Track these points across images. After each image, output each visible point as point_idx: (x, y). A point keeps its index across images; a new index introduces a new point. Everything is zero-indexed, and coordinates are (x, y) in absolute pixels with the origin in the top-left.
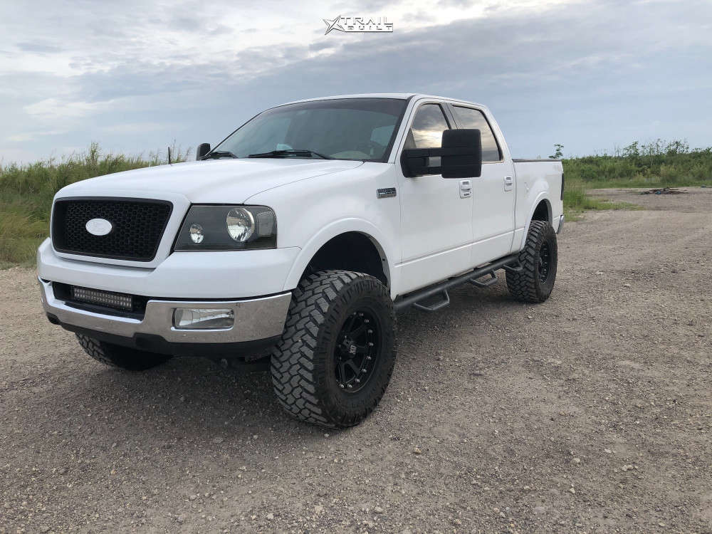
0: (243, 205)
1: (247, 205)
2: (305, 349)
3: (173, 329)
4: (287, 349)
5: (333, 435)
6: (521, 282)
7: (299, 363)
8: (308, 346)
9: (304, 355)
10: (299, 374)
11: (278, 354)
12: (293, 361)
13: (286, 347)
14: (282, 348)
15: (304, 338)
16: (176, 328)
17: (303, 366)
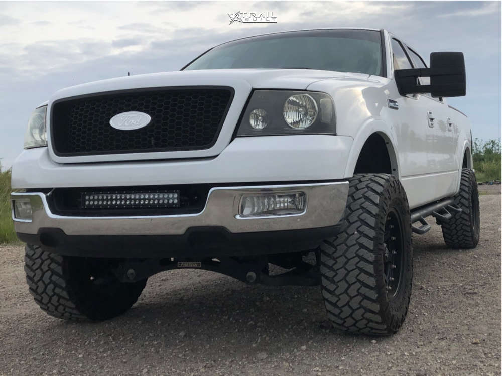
0: (306, 90)
1: (309, 91)
2: (364, 241)
3: (238, 217)
4: (342, 244)
5: (381, 341)
6: (457, 226)
7: (358, 255)
8: (366, 236)
9: (362, 246)
10: (358, 267)
11: (330, 250)
12: (350, 254)
13: (340, 241)
14: (335, 244)
15: (361, 229)
16: (241, 217)
17: (362, 258)
